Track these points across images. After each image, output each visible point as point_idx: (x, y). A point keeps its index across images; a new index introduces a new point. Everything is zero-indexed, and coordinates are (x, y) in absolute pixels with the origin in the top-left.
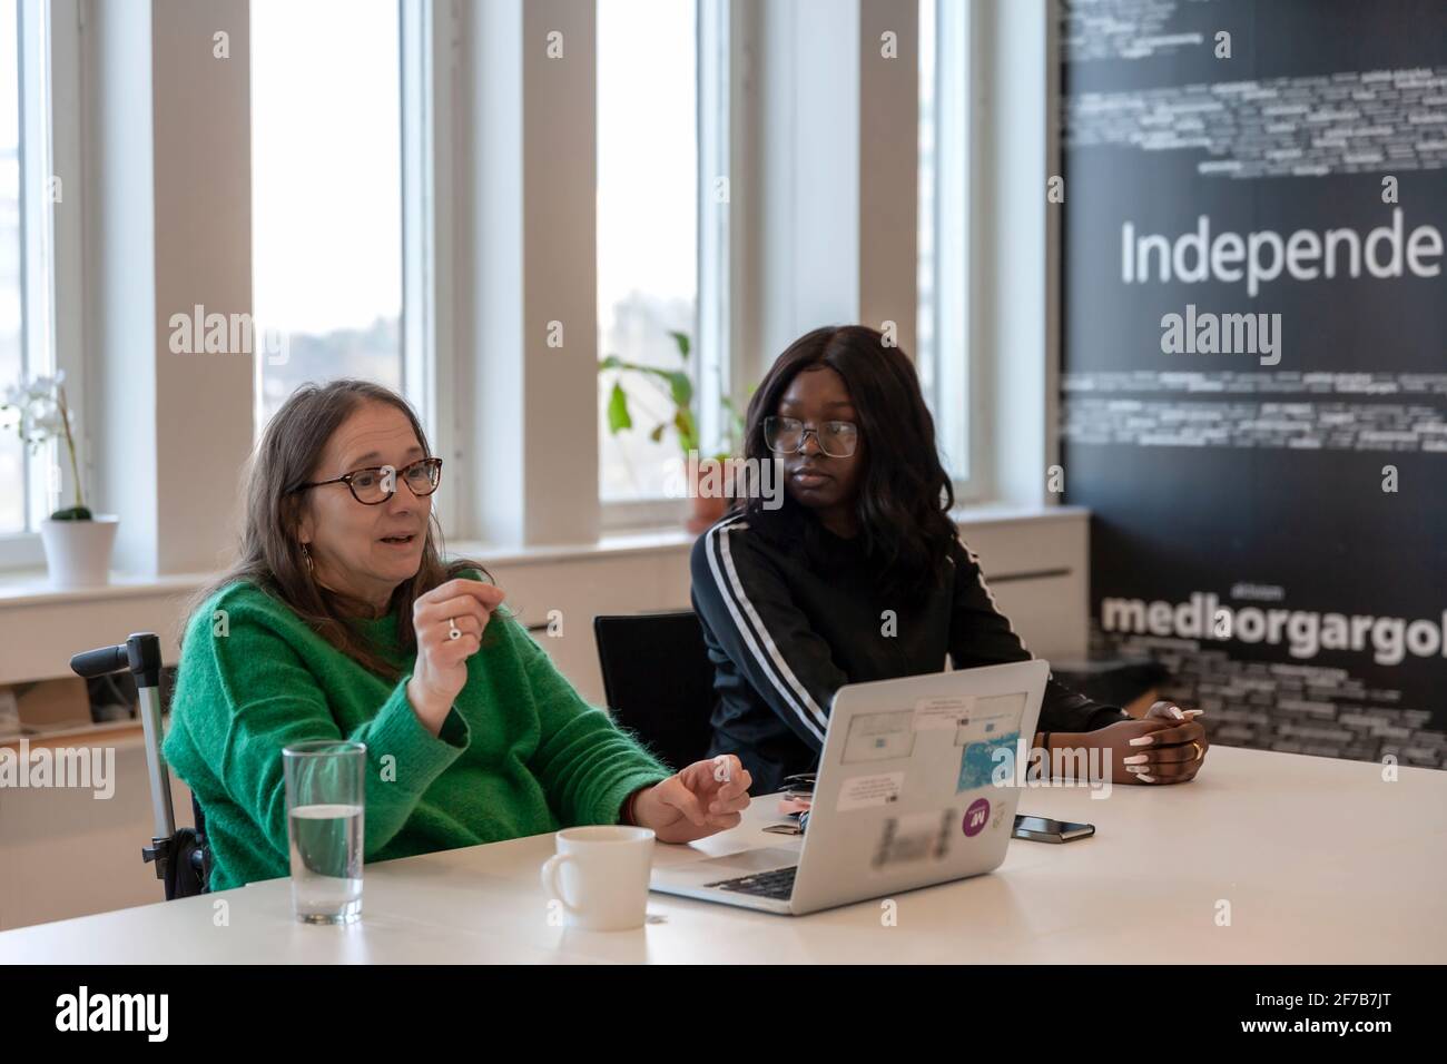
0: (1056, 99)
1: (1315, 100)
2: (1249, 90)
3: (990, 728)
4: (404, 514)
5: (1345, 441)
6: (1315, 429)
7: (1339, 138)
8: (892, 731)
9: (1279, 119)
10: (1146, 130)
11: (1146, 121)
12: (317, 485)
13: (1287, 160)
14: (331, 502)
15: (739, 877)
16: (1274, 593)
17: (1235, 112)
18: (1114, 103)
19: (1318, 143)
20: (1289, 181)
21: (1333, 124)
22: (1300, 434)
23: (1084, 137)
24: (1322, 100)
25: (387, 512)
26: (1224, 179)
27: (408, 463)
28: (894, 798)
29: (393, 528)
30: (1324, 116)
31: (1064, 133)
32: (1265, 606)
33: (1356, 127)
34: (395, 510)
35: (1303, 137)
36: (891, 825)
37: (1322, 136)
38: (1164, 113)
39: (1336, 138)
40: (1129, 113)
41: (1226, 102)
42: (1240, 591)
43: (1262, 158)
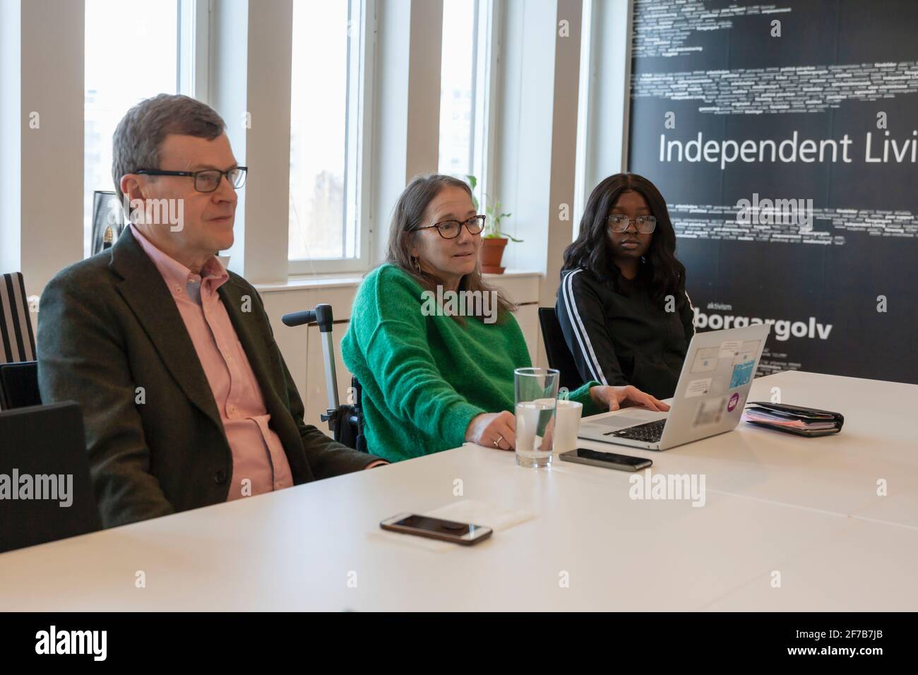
0: (630, 75)
1: (757, 79)
2: (725, 74)
3: (745, 357)
4: (465, 244)
5: (765, 238)
6: (750, 232)
7: (769, 97)
8: (711, 358)
9: (739, 87)
10: (672, 91)
11: (673, 87)
12: (421, 229)
13: (742, 107)
14: (429, 237)
15: (618, 430)
16: (729, 307)
17: (718, 84)
18: (659, 78)
19: (757, 99)
20: (743, 116)
21: (765, 91)
22: (743, 234)
23: (642, 93)
24: (760, 80)
25: (457, 243)
26: (711, 114)
27: (468, 218)
28: (706, 392)
29: (459, 251)
30: (761, 87)
31: (632, 91)
32: (723, 314)
33: (776, 93)
34: (460, 242)
35: (750, 96)
36: (703, 406)
37: (760, 97)
38: (682, 83)
39: (766, 97)
40: (665, 83)
41: (713, 79)
42: (711, 306)
43: (730, 105)
